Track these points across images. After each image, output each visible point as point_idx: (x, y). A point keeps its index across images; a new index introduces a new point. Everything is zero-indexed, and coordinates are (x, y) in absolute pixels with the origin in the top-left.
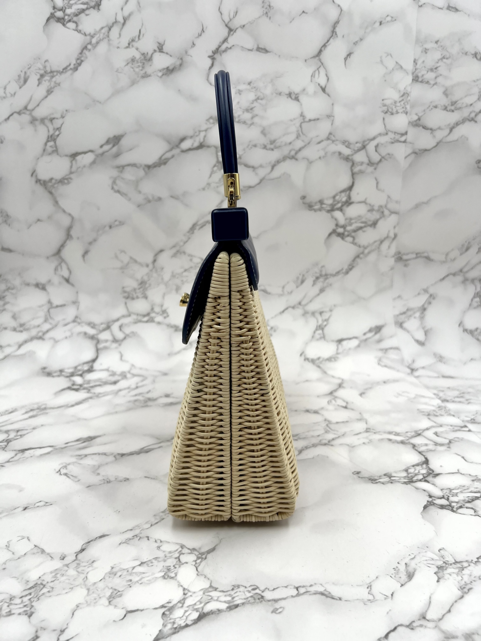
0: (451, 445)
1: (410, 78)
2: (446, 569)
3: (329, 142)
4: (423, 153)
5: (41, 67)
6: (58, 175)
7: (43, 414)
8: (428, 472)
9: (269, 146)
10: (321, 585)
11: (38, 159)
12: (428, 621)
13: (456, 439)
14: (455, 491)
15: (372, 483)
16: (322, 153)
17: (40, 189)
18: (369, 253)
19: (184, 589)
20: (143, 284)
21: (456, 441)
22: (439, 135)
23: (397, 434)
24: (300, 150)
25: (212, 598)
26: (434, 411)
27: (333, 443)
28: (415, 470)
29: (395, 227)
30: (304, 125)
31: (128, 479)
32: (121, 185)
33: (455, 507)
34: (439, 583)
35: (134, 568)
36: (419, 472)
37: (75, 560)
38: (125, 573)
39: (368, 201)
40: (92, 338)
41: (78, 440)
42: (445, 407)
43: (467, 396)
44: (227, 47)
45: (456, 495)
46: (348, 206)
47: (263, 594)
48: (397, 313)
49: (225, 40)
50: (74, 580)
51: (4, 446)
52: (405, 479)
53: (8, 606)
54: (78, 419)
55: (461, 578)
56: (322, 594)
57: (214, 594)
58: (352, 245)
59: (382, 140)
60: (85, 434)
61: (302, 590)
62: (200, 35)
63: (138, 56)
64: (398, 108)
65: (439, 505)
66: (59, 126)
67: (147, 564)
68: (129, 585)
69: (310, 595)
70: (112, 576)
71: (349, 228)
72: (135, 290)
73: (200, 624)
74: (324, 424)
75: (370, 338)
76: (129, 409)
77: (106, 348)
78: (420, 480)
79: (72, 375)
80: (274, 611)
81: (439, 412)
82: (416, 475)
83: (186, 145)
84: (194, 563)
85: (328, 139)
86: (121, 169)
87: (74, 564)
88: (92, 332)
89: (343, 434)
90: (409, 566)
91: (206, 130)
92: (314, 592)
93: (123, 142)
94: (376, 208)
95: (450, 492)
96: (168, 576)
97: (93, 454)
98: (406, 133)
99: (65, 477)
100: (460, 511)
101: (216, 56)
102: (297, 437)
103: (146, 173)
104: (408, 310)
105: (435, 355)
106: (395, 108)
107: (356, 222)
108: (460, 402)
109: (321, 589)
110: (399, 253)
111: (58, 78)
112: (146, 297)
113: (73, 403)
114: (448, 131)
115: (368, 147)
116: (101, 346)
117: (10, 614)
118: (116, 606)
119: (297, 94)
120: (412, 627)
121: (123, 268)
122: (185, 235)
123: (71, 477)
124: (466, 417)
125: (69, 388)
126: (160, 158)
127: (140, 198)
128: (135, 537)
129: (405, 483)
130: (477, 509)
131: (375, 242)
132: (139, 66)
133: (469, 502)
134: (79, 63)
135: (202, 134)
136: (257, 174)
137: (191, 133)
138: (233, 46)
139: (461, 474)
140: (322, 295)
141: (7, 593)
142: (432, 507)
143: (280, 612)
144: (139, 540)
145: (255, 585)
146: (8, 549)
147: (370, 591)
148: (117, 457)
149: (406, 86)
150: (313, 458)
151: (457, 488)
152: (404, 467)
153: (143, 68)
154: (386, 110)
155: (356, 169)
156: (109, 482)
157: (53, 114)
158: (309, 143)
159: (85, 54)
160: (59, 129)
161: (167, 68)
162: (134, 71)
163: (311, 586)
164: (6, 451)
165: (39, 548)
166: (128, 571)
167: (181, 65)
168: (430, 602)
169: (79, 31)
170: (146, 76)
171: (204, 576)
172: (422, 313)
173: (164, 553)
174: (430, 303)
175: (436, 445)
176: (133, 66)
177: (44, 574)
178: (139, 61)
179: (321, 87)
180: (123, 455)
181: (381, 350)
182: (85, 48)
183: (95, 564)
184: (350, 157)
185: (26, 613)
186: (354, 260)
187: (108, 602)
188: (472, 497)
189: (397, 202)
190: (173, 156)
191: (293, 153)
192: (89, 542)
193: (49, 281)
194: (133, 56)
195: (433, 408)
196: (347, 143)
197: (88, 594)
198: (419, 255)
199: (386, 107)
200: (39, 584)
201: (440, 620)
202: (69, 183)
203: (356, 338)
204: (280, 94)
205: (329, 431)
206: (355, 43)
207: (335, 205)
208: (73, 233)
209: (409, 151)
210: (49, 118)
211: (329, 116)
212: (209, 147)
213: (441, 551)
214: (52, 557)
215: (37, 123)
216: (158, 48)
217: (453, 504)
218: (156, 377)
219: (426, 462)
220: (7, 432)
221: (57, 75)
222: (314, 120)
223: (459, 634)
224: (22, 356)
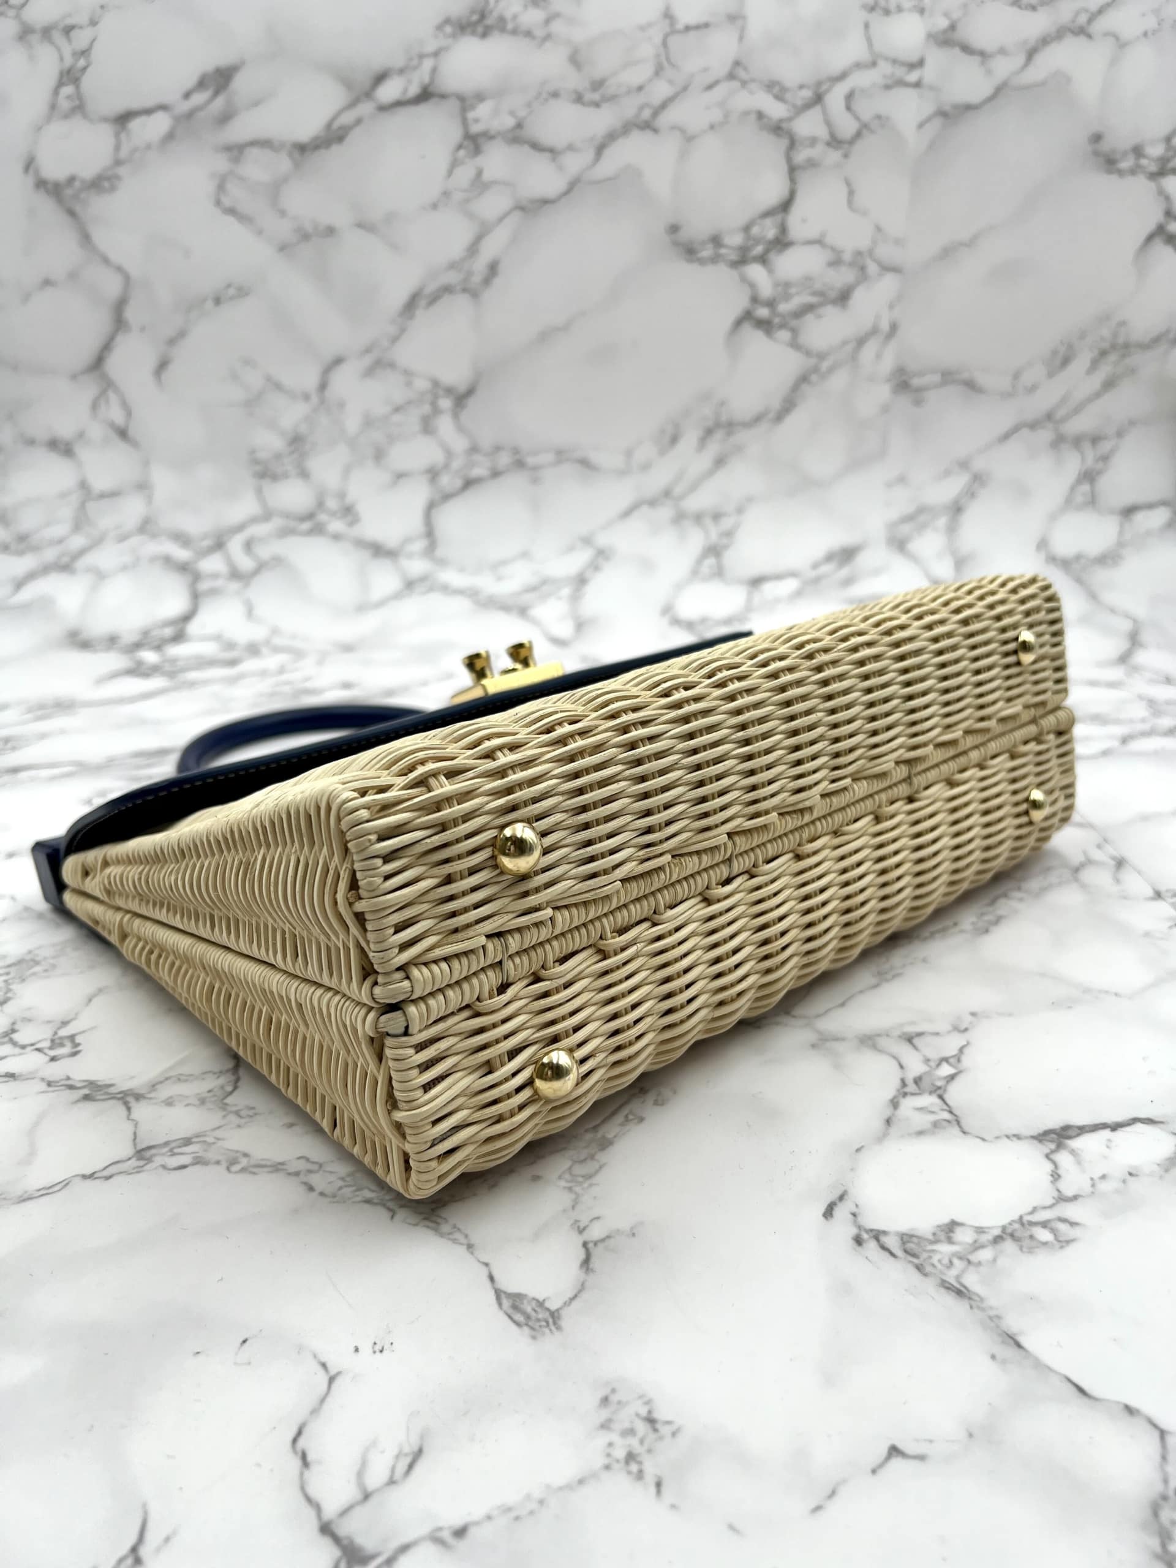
3: (735, 84)
4: (962, 113)
6: (87, 172)
11: (39, 129)
16: (716, 115)
17: (46, 206)
18: (831, 370)
20: (297, 442)
22: (1003, 68)
24: (664, 105)
30: (673, 41)
32: (236, 194)
39: (829, 240)
40: (183, 568)
46: (780, 251)
48: (894, 514)
58: (790, 350)
59: (861, 80)
66: (85, 46)
71: (783, 307)
72: (278, 456)
75: (826, 575)
77: (214, 592)
79: (138, 646)
83: (389, 91)
85: (731, 76)
86: (236, 152)
88: (182, 554)
91: (436, 54)
93: (241, 84)
94: (847, 257)
98: (920, 63)
103: (297, 165)
104: (919, 510)
107: (798, 293)
110: (903, 371)
112: (304, 474)
114: (1022, 59)
115: (828, 99)
116: (203, 586)
121: (251, 404)
122: (392, 321)
125: (130, 672)
126: (329, 125)
127: (284, 229)
131: (845, 343)
135: (428, 64)
136: (561, 168)
137: (399, 62)
140: (719, 475)
154: (872, 3)
155: (800, 157)
157: (70, 15)
158: (685, 88)
160: (87, 53)
172: (953, 519)
174: (972, 495)
184: (784, 125)
186: (795, 388)
189: (898, 242)
190: (359, 121)
191: (646, 114)
193: (81, 435)
196: (778, 87)
198: (949, 377)
202: (113, 189)
203: (795, 574)
207: (749, 249)
208: (129, 314)
209: (929, 109)
210: (61, 25)
211: (733, 18)
212: (443, 96)
215: (34, 38)
218: (325, 652)
222: (697, 27)
224: (25, 608)
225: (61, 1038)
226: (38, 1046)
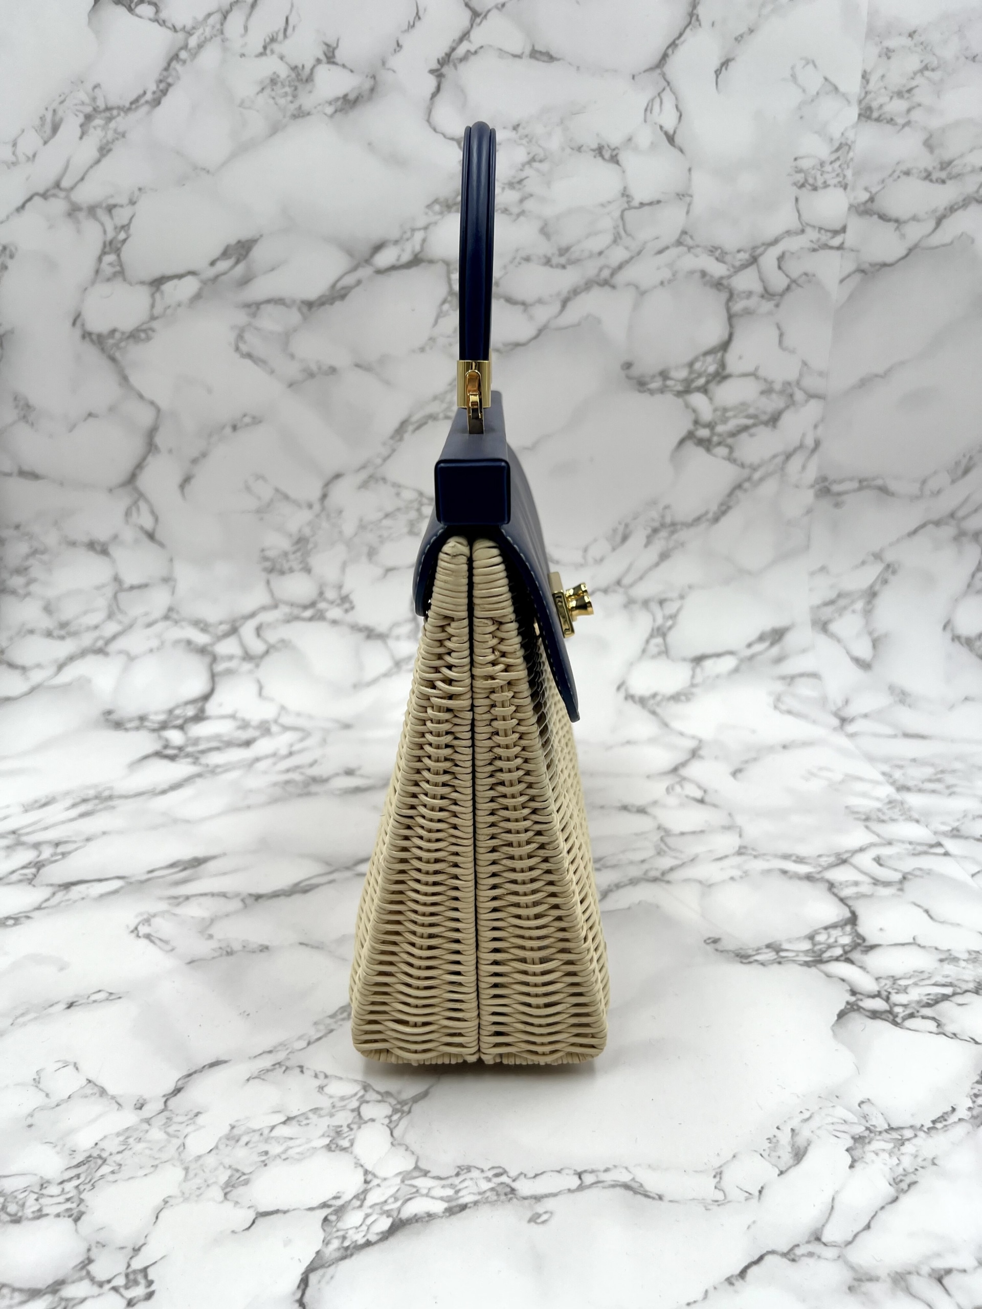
0: (907, 885)
1: (853, 112)
2: (869, 1143)
3: (682, 249)
4: (878, 270)
5: (87, 100)
6: (127, 324)
7: (105, 809)
8: (854, 941)
9: (556, 260)
10: (626, 1168)
11: (86, 289)
12: (825, 1244)
13: (918, 873)
14: (903, 982)
15: (742, 962)
16: (666, 274)
17: (91, 353)
18: (762, 479)
19: (366, 1172)
20: (301, 542)
21: (916, 876)
22: (914, 232)
23: (800, 860)
24: (620, 267)
25: (417, 1191)
26: (879, 810)
27: (670, 877)
28: (829, 937)
29: (816, 427)
30: (628, 214)
31: (267, 948)
32: (253, 342)
33: (901, 1015)
34: (853, 1169)
35: (273, 1128)
36: (836, 941)
37: (162, 1111)
38: (256, 1137)
39: (762, 373)
40: (203, 651)
41: (172, 865)
42: (902, 803)
43: (950, 779)
44: (468, 51)
45: (905, 990)
46: (720, 382)
47: (514, 1185)
48: (817, 600)
49: (465, 36)
50: (160, 1150)
51: (30, 876)
52: (807, 956)
53: (37, 1200)
54: (173, 822)
55: (898, 1162)
56: (626, 1187)
57: (423, 1183)
58: (727, 463)
59: (792, 244)
60: (186, 853)
61: (589, 1179)
62: (412, 26)
63: (283, 72)
64: (826, 176)
65: (869, 1011)
66: (125, 222)
67: (298, 1121)
68: (263, 1161)
69: (604, 1188)
70: (232, 1142)
71: (720, 429)
72: (285, 554)
73: (392, 1241)
74: (656, 837)
75: (760, 653)
76: (274, 801)
77: (229, 672)
78: (837, 959)
79: (164, 726)
80: (534, 1219)
81: (890, 814)
82: (830, 947)
83: (385, 258)
84: (387, 1121)
85: (679, 243)
86: (254, 308)
87: (162, 1119)
88: (201, 639)
89: (691, 858)
90: (798, 1134)
91: (426, 228)
92: (613, 1183)
93: (258, 254)
94: (778, 386)
95: (894, 984)
96: (337, 1146)
97: (202, 895)
98: (844, 230)
99: (145, 942)
100: (909, 1023)
101: (445, 70)
102: (600, 864)
103: (305, 318)
104: (839, 596)
105: (892, 689)
106: (822, 175)
107: (735, 416)
108: (934, 791)
109: (625, 1178)
110: (824, 479)
111: (121, 122)
112: (308, 570)
113: (165, 786)
114: (932, 224)
115: (763, 260)
116: (220, 667)
117: (39, 1215)
118: (237, 1203)
119: (614, 150)
120: (792, 1256)
121: (262, 511)
122: (384, 444)
123: (157, 941)
124: (943, 823)
125: (158, 754)
126: (333, 286)
127: (292, 370)
128: (277, 1066)
129: (807, 964)
130: (943, 1020)
131: (775, 456)
132: (286, 94)
133: (928, 1005)
134: (164, 88)
135: (419, 236)
136: (531, 318)
137: (395, 234)
138: (482, 47)
139: (919, 946)
140: (665, 565)
141: (35, 1175)
142: (854, 1016)
143: (544, 1222)
144: (284, 1072)
145: (500, 1167)
146: (37, 1087)
147: (719, 1182)
148: (249, 901)
149: (846, 129)
150: (629, 908)
151: (908, 976)
152: (807, 931)
153: (295, 96)
154: (802, 181)
155: (737, 307)
156: (230, 953)
157: (112, 196)
158: (639, 253)
159: (175, 69)
160: (126, 228)
161: (345, 97)
162: (276, 104)
163: (607, 1170)
164: (34, 886)
165: (96, 1085)
166: (261, 1134)
167: (372, 90)
168: (832, 1207)
169: (161, 22)
170: (300, 114)
171: (403, 1148)
172: (869, 602)
173: (331, 1101)
174: (885, 582)
175: (875, 884)
176: (273, 94)
177: (105, 1137)
178: (287, 83)
179: (666, 134)
180: (258, 897)
181: (783, 678)
182: (176, 57)
183: (200, 1120)
184: (725, 282)
185: (69, 1213)
186: (731, 494)
187: (223, 1194)
188: (937, 994)
189: (821, 374)
190: (359, 282)
191: (606, 273)
192: (190, 1075)
193: (115, 537)
194: (275, 73)
195: (878, 805)
196: (719, 251)
197: (186, 1179)
198: (865, 484)
199: (802, 175)
200: (95, 1158)
201: (849, 1243)
202: (148, 339)
203: (731, 653)
204: (579, 149)
205: (665, 852)
206: (739, 39)
207: (693, 381)
208: (159, 440)
209: (850, 267)
210: (104, 205)
211: (680, 196)
212: (431, 262)
213: (862, 1106)
214: (119, 1104)
215: (81, 215)
216: (325, 54)
217: (897, 1010)
218: (327, 731)
219: (853, 920)
220: (37, 846)
221: (119, 115)
222: (651, 204)
223: (882, 1273)
224: (66, 688)
225: (135, 1272)
226: (114, 1283)
